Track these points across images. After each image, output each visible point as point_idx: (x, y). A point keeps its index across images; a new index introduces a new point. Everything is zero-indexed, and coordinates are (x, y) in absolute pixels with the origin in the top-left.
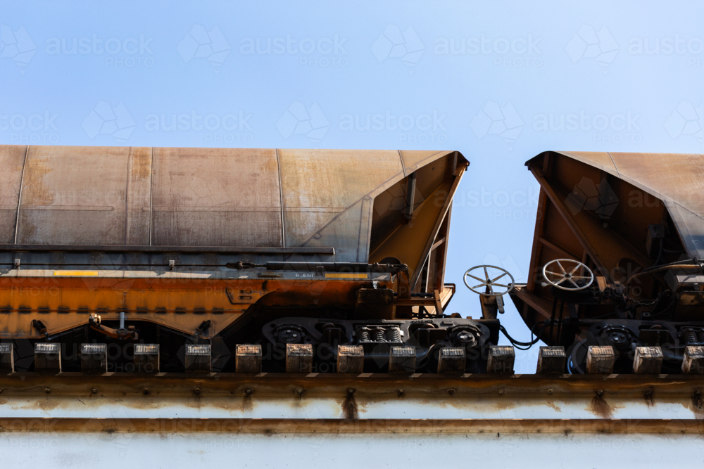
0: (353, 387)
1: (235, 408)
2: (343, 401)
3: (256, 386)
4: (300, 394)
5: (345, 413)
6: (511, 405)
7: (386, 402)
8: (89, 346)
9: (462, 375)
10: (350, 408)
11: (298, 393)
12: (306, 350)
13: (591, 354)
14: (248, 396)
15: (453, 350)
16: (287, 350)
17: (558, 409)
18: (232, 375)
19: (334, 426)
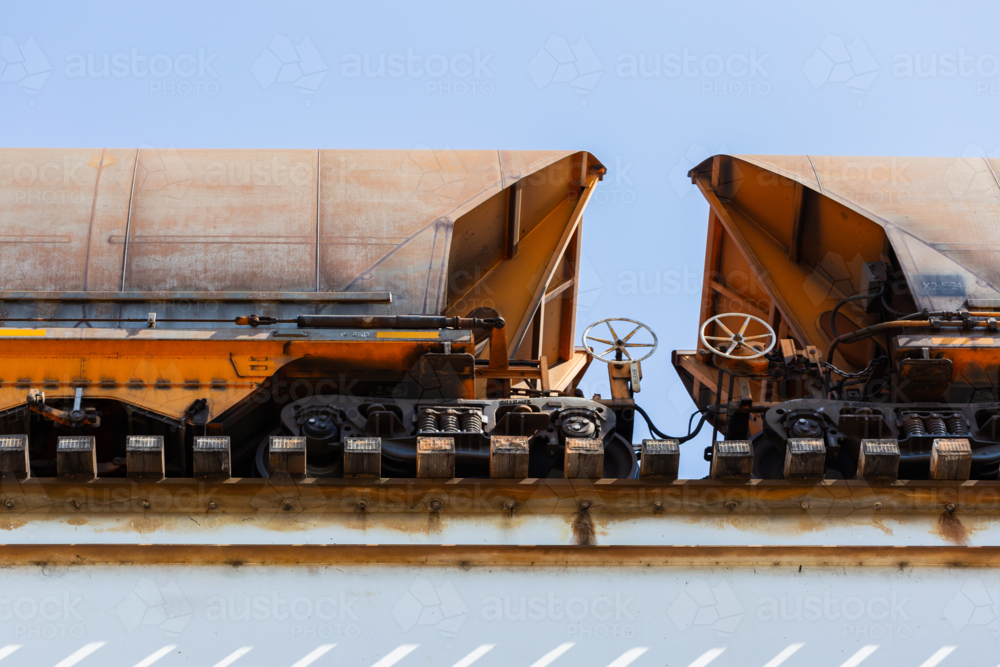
0: (589, 499)
1: (417, 530)
2: (573, 519)
3: (445, 498)
4: (513, 509)
5: (576, 537)
6: (820, 527)
7: (637, 520)
8: (205, 440)
9: (748, 480)
10: (584, 530)
11: (508, 508)
12: (519, 445)
13: (938, 451)
14: (435, 512)
15: (734, 445)
16: (492, 445)
17: (888, 531)
18: (410, 482)
19: (561, 556)
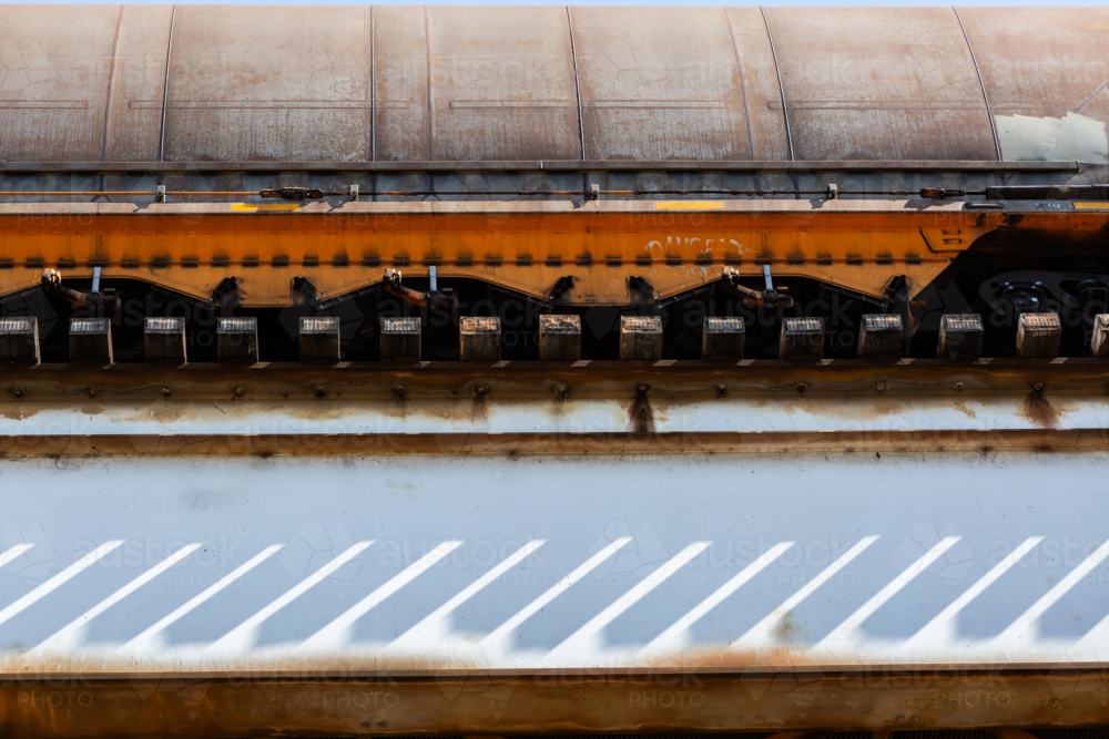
0: (647, 382)
1: (457, 417)
2: (630, 404)
3: (492, 382)
4: (563, 395)
5: (633, 423)
6: (895, 409)
7: (698, 405)
8: (230, 322)
9: (819, 360)
10: (641, 414)
11: (559, 392)
12: (570, 324)
13: (1025, 327)
14: (481, 398)
15: (803, 322)
16: (541, 324)
17: (971, 414)
18: (455, 364)
19: (617, 444)
